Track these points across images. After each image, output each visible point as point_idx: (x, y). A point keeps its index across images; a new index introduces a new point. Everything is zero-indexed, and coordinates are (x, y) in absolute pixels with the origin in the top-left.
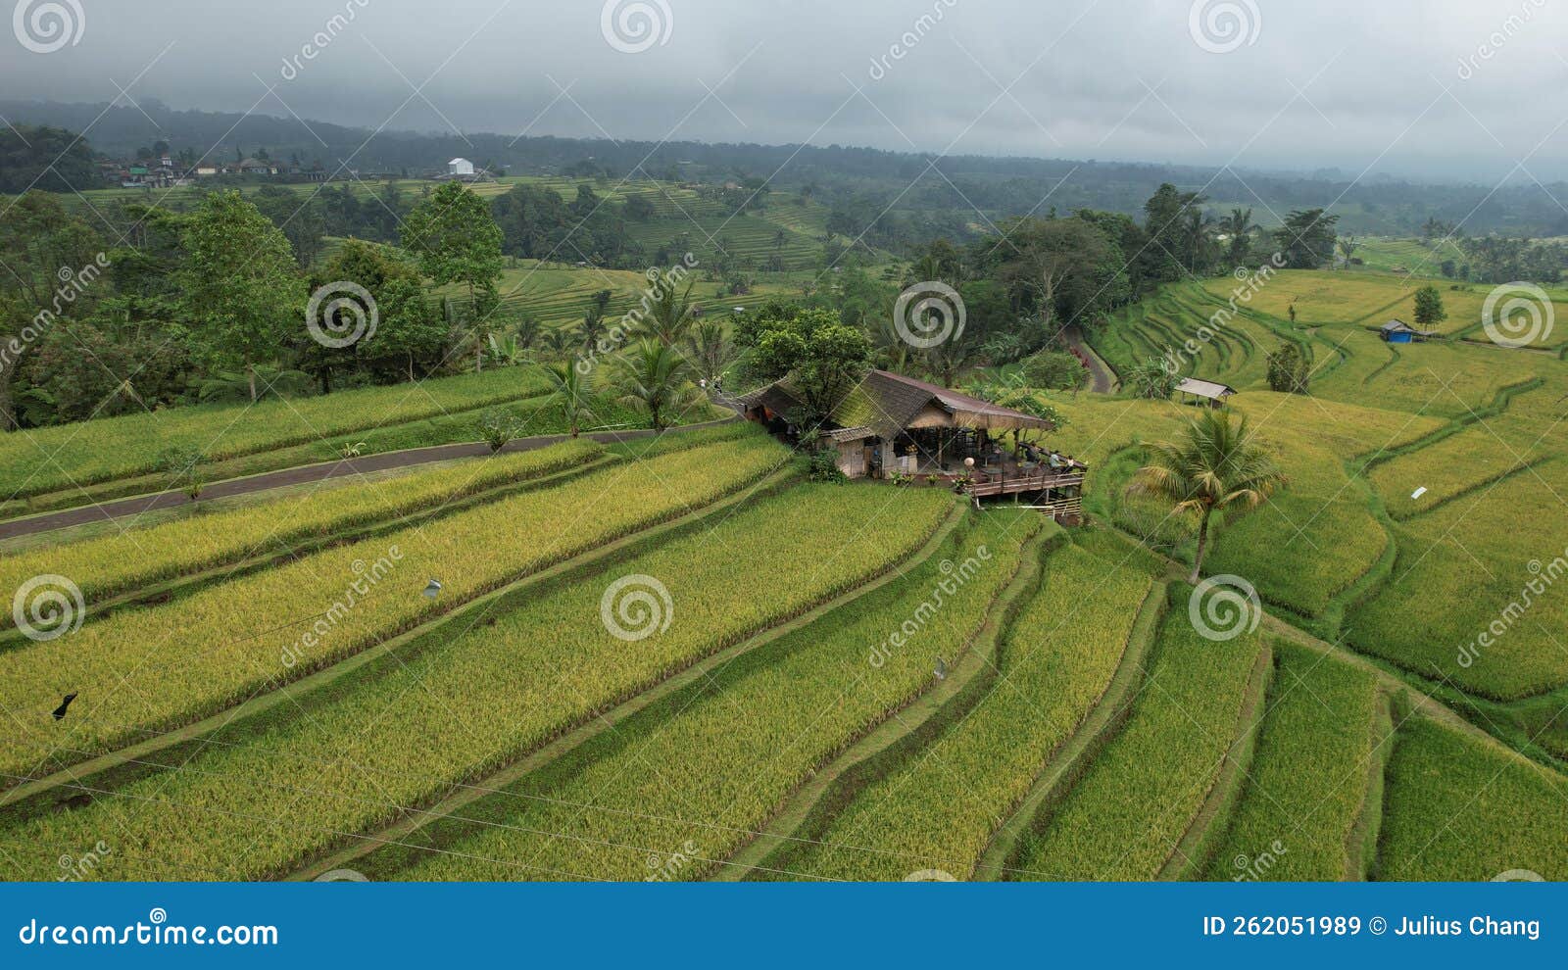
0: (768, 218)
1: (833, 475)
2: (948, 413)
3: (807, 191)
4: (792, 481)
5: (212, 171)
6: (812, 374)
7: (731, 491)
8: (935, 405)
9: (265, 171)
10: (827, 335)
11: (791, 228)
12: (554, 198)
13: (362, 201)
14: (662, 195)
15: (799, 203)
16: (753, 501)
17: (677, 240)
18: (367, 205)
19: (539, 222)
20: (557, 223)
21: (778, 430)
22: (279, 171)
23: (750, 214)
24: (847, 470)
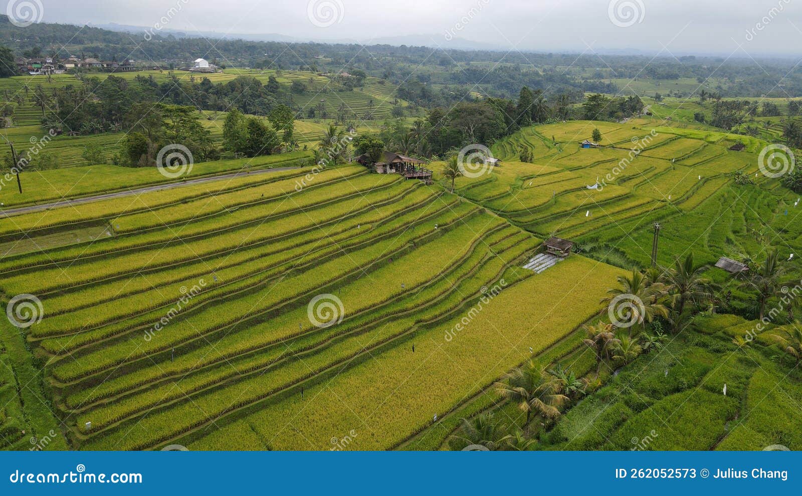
0: (365, 92)
1: (376, 172)
2: (401, 159)
3: (386, 77)
4: (366, 173)
5: (73, 66)
6: (372, 151)
7: (353, 174)
8: (398, 158)
9: (101, 66)
10: (375, 142)
11: (377, 97)
12: (257, 83)
13: (159, 84)
14: (311, 81)
15: (381, 83)
16: (359, 176)
17: (319, 104)
18: (163, 87)
19: (251, 96)
20: (259, 96)
21: (364, 165)
22: (107, 65)
23: (355, 90)
24: (379, 172)
